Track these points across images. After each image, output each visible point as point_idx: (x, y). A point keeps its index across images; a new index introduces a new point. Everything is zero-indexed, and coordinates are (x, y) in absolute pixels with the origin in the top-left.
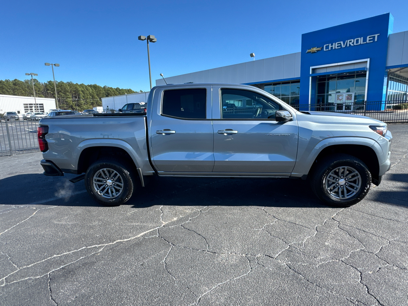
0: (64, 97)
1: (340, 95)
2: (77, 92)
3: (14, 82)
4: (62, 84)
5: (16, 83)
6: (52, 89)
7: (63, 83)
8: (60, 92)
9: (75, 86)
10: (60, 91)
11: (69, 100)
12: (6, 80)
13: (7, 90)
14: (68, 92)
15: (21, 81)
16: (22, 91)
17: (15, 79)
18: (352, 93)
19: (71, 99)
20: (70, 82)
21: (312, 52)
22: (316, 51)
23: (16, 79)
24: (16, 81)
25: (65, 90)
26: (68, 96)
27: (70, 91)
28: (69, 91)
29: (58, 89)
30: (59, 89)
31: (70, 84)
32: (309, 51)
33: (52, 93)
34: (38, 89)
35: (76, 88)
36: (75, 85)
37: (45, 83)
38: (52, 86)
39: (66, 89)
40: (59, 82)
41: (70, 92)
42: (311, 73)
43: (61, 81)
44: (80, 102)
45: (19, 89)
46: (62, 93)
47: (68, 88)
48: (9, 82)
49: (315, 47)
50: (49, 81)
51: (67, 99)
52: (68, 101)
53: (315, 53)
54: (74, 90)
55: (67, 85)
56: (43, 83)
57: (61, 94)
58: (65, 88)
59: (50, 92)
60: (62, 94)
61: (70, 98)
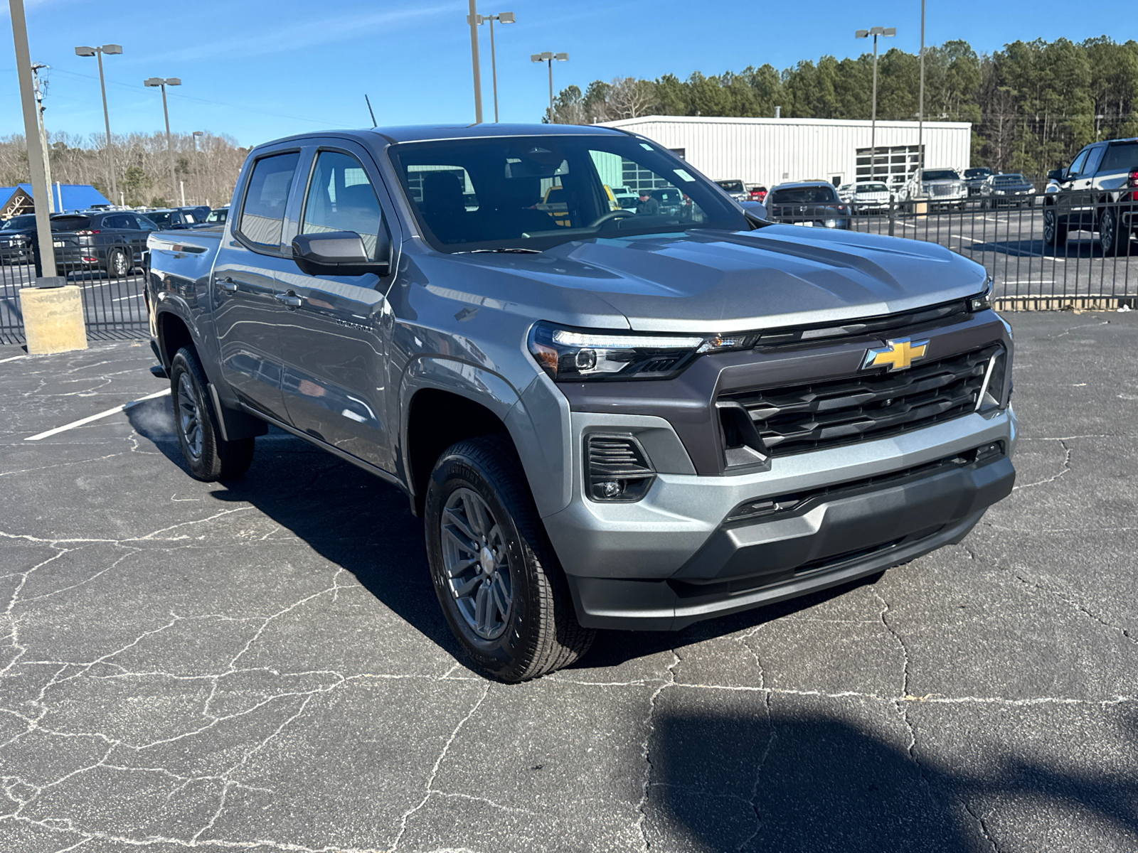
0: (1060, 111)
2: (1124, 82)
3: (886, 60)
4: (1063, 53)
5: (892, 65)
6: (1020, 76)
7: (1065, 45)
8: (1050, 86)
9: (1119, 56)
10: (1048, 82)
11: (1078, 122)
12: (863, 55)
13: (858, 94)
14: (1080, 84)
15: (911, 56)
16: (906, 93)
17: (890, 49)
19: (1087, 118)
20: (1099, 37)
23: (893, 51)
24: (893, 58)
25: (1072, 74)
26: (1079, 106)
27: (1089, 80)
28: (1084, 81)
29: (1043, 73)
30: (1047, 74)
31: (1098, 50)
33: (1015, 93)
34: (964, 84)
35: (1120, 64)
36: (1121, 49)
37: (995, 53)
38: (1019, 63)
39: (1077, 71)
40: (1049, 42)
41: (1092, 85)
43: (1060, 40)
44: (1126, 127)
45: (897, 89)
46: (1054, 90)
47: (1087, 67)
48: (868, 63)
50: (1010, 44)
51: (1074, 117)
52: (1074, 124)
54: (1113, 72)
55: (1084, 54)
56: (990, 55)
57: (1049, 97)
58: (1071, 70)
59: (1008, 92)
60: (1055, 96)
61: (1083, 113)
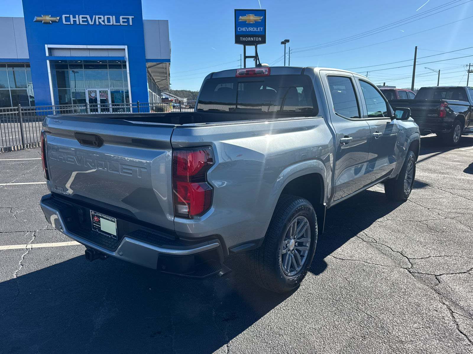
1: (92, 91)
18: (108, 90)
21: (45, 21)
22: (51, 22)
32: (39, 18)
42: (47, 54)
49: (48, 14)
53: (49, 25)
